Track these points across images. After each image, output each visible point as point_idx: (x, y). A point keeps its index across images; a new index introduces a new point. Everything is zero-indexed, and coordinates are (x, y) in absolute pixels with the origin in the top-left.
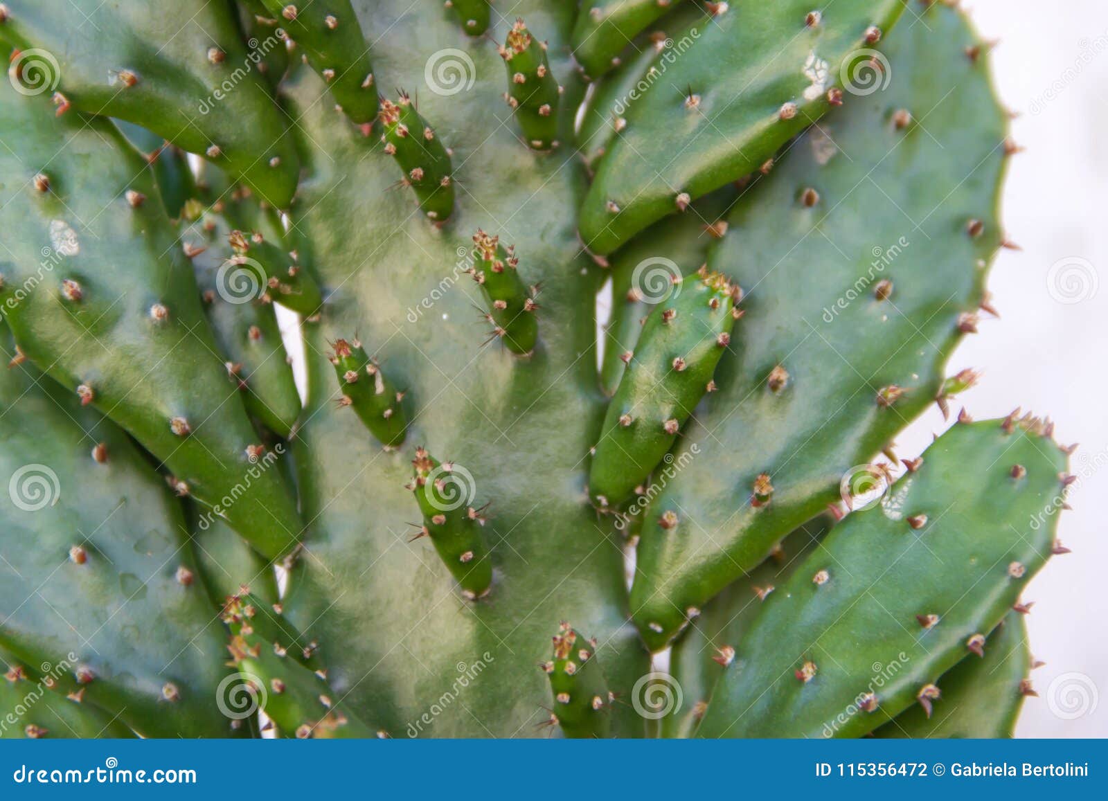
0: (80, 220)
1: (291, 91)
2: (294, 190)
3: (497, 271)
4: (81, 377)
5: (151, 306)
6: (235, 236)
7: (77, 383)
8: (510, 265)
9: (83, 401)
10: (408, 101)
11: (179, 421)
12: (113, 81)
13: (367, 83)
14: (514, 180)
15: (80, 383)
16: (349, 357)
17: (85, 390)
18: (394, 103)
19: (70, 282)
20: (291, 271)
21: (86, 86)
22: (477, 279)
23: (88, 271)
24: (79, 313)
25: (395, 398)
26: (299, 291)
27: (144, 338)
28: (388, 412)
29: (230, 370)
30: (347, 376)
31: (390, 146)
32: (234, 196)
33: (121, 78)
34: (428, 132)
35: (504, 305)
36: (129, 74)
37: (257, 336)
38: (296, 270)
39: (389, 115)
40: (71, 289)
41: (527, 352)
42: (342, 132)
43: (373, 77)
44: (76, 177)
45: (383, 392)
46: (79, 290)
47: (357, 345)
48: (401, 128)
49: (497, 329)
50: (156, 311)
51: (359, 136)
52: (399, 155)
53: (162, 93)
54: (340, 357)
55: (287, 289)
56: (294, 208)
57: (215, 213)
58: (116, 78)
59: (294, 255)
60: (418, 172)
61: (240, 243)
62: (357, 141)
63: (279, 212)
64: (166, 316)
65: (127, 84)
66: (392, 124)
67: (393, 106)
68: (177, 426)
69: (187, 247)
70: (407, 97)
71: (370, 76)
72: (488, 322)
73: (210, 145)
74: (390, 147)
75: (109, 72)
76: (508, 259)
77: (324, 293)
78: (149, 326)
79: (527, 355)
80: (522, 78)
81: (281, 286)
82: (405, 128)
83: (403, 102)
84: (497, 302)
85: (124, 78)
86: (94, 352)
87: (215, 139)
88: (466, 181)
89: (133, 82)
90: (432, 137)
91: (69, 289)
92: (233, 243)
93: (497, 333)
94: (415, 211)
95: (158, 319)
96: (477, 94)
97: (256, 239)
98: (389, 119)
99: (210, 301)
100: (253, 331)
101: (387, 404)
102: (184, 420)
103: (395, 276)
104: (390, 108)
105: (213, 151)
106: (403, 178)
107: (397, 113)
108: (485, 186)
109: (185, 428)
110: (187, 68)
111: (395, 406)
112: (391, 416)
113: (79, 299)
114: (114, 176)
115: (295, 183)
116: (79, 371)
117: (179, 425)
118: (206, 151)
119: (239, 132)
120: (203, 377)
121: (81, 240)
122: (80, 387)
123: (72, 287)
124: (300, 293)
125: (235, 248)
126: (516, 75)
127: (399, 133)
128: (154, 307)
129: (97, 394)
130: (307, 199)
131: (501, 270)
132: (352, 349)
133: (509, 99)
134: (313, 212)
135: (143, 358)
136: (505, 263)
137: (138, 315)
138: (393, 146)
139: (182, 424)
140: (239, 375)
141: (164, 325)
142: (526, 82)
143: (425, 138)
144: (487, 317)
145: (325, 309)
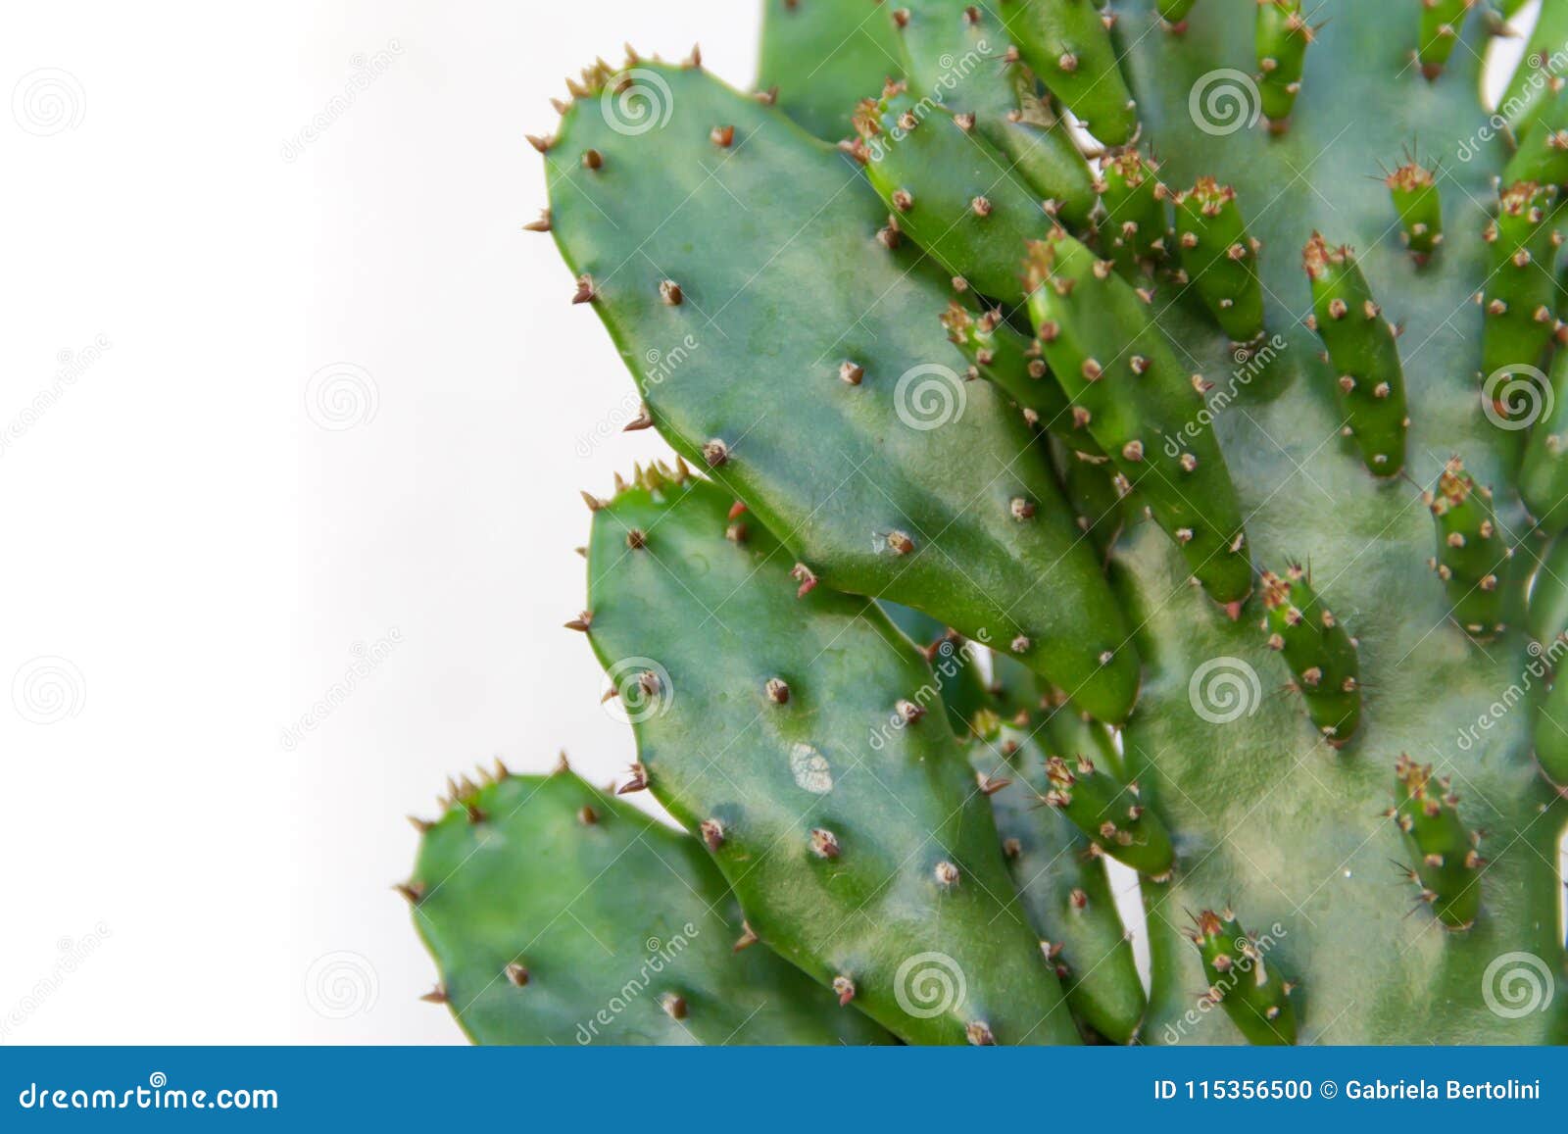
0: (835, 743)
1: (1125, 556)
2: (1132, 698)
3: (1431, 814)
4: (838, 966)
5: (936, 865)
6: (1055, 765)
7: (832, 974)
8: (1450, 805)
9: (842, 1000)
10: (1301, 573)
11: (979, 1027)
12: (878, 547)
13: (1236, 547)
14: (1442, 678)
15: (838, 974)
16: (1219, 934)
17: (843, 984)
18: (1281, 576)
19: (822, 832)
20: (1132, 813)
21: (841, 554)
22: (1400, 824)
23: (846, 815)
24: (835, 875)
25: (1281, 991)
26: (1143, 840)
27: (927, 909)
28: (1274, 1011)
29: (1047, 953)
30: (1216, 962)
31: (1277, 639)
32: (1043, 704)
33: (891, 543)
34: (1328, 618)
35: (1440, 861)
36: (901, 536)
37: (1081, 904)
38: (1138, 811)
39: (1275, 594)
40: (825, 843)
41: (1464, 924)
42: (1199, 613)
43: (1245, 538)
44: (826, 682)
45: (1267, 983)
46: (835, 843)
47: (1229, 918)
48: (1292, 612)
49: (1426, 892)
50: (943, 871)
51: (1224, 620)
52: (1288, 650)
53: (948, 562)
54: (1206, 935)
55: (1127, 839)
56: (1130, 723)
57: (1018, 728)
58: (881, 542)
59: (1135, 790)
60: (1315, 673)
61: (1063, 774)
62: (1219, 627)
63: (1110, 728)
64: (958, 879)
65: (899, 551)
66: (1278, 606)
67: (1282, 582)
68: (976, 1034)
69: (982, 779)
70: (1298, 568)
71: (1240, 537)
72: (1412, 883)
73: (1015, 636)
74: (1275, 639)
75: (874, 534)
76: (1445, 797)
77: (1175, 841)
78: (933, 893)
79: (1464, 927)
80: (1460, 540)
81: (1120, 834)
82: (1298, 613)
83: (1293, 576)
84: (1430, 857)
85: (895, 543)
86: (855, 931)
87: (1023, 628)
88: (1376, 683)
89: (908, 548)
90: (1333, 624)
91: (820, 843)
92: (1052, 775)
93: (1425, 898)
94: (1303, 726)
95: (948, 883)
96: (1389, 558)
97: (1083, 769)
98: (1275, 600)
99: (1015, 853)
100: (1074, 897)
101: (1270, 999)
102: (984, 1026)
103: (1274, 817)
104: (1277, 584)
105: (1020, 645)
106: (1290, 681)
107: (1286, 592)
108: (1401, 688)
109: (987, 1036)
110: (981, 527)
111: (1282, 1002)
112: (1277, 1017)
113: (834, 856)
114: (878, 679)
115: (1133, 687)
116: (835, 958)
117: (980, 1032)
118: (1011, 644)
119: (1057, 617)
120: (1011, 964)
121: (834, 772)
122: (837, 981)
123: (825, 839)
124: (1145, 844)
125: (1055, 782)
126: (1452, 536)
127: (1289, 621)
128: (940, 865)
129: (860, 988)
130: (1150, 709)
131: (1437, 813)
132: (1224, 923)
133: (1437, 569)
134: (1160, 727)
135: (926, 938)
136: (1442, 802)
137: (919, 878)
138: (1280, 638)
139: (983, 1031)
140: (1056, 959)
141: (954, 891)
142: (1466, 545)
143: (1325, 625)
144: (1410, 876)
145: (1178, 865)
